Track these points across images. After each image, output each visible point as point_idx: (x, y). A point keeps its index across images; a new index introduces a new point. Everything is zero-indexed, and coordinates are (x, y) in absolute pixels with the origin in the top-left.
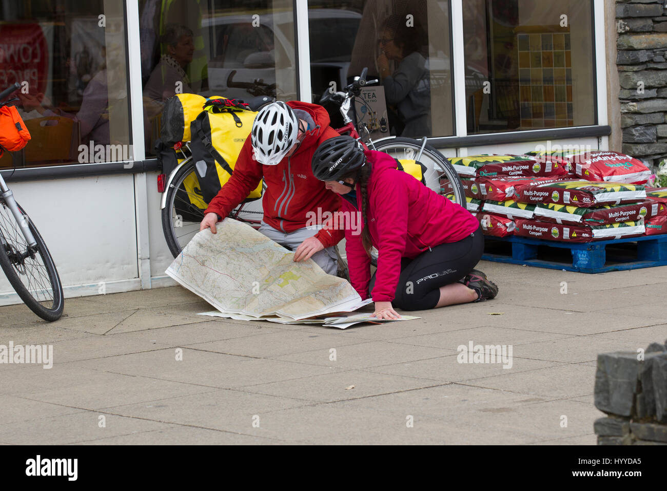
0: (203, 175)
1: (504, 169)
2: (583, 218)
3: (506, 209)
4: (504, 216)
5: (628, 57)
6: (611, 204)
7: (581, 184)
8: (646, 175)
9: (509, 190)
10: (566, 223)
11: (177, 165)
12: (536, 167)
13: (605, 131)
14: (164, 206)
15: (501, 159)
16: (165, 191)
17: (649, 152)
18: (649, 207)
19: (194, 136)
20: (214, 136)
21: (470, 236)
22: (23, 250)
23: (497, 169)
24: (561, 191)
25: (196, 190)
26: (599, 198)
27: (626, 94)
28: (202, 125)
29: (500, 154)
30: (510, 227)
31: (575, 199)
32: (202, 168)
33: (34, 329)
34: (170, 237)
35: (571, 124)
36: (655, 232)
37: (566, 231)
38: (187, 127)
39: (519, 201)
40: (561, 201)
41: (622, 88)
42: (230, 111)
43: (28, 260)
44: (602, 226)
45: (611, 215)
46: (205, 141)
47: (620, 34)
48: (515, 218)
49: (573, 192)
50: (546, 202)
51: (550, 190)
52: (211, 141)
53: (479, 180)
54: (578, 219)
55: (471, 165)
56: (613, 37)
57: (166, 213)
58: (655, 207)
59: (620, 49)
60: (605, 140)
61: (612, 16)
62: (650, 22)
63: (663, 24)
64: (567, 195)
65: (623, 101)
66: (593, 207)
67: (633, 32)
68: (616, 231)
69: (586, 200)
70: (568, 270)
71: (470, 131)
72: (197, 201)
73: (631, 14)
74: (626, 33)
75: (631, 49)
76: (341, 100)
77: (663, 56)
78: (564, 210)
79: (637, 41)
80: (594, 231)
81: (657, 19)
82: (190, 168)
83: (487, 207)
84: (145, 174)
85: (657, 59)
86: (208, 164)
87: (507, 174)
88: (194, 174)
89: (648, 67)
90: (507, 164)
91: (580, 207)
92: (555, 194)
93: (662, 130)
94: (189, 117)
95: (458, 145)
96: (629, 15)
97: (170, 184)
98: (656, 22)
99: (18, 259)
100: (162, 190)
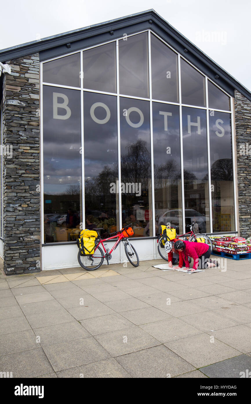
0: (165, 240)
1: (220, 239)
2: (235, 250)
3: (220, 247)
4: (220, 248)
5: (241, 220)
6: (240, 247)
7: (234, 243)
8: (245, 241)
9: (221, 244)
10: (232, 251)
11: (161, 238)
12: (225, 239)
13: (237, 232)
14: (158, 245)
15: (219, 238)
17: (245, 236)
18: (247, 248)
19: (164, 233)
22: (132, 254)
23: (218, 239)
24: (231, 244)
26: (238, 246)
27: (241, 226)
28: (165, 231)
29: (218, 236)
30: (221, 250)
31: (233, 246)
33: (132, 269)
34: (159, 251)
35: (231, 231)
36: (248, 253)
37: (232, 252)
39: (223, 246)
40: (231, 247)
41: (240, 225)
43: (132, 255)
44: (238, 252)
45: (240, 250)
46: (166, 234)
47: (240, 216)
48: (222, 249)
49: (233, 245)
50: (228, 246)
51: (229, 244)
53: (215, 241)
54: (234, 250)
55: (214, 239)
56: (238, 216)
57: (158, 247)
58: (248, 248)
59: (240, 218)
60: (237, 234)
61: (238, 213)
64: (232, 246)
65: (240, 227)
66: (237, 248)
67: (242, 215)
68: (241, 253)
69: (236, 247)
70: (232, 259)
71: (213, 232)
73: (242, 212)
74: (241, 216)
75: (242, 218)
76: (190, 227)
78: (231, 248)
79: (243, 217)
80: (237, 252)
82: (163, 239)
83: (216, 246)
84: (155, 239)
85: (246, 220)
86: (166, 238)
87: (220, 240)
89: (245, 221)
91: (235, 248)
92: (230, 245)
93: (247, 233)
94: (163, 230)
95: (211, 235)
96: (241, 212)
97: (159, 242)
98: (246, 214)
99: (131, 255)
100: (158, 242)
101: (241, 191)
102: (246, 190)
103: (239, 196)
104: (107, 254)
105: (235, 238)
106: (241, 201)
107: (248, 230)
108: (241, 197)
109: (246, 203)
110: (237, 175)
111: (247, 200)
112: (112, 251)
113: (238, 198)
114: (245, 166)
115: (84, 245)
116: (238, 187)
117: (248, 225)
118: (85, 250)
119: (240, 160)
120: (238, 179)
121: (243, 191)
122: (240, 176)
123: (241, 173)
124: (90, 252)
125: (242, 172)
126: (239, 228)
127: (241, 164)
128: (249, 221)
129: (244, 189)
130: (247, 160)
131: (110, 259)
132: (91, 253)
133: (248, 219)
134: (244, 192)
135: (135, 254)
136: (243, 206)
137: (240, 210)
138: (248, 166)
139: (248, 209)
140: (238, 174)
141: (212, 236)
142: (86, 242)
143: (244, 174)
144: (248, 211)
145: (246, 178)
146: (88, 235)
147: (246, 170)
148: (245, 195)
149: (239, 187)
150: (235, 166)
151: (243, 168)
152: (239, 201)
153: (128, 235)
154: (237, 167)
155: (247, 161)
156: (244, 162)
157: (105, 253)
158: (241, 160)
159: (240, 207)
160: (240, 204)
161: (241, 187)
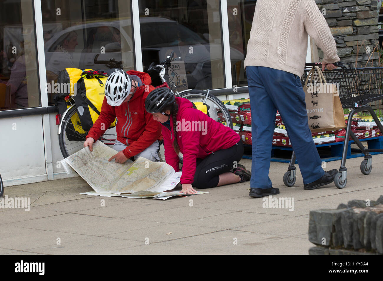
0: (81, 114)
11: (67, 109)
14: (60, 132)
16: (60, 124)
20: (87, 92)
21: (235, 145)
25: (78, 123)
28: (81, 86)
32: (81, 110)
34: (63, 150)
36: (341, 140)
42: (96, 77)
46: (83, 95)
50: (278, 125)
52: (86, 95)
53: (239, 113)
55: (235, 104)
57: (61, 137)
62: (335, 20)
63: (342, 22)
68: (319, 140)
72: (79, 129)
76: (160, 69)
77: (343, 40)
81: (339, 19)
82: (74, 110)
83: (245, 128)
84: (48, 114)
85: (340, 41)
86: (85, 108)
88: (76, 114)
94: (73, 81)
95: (227, 93)
97: (63, 120)
100: (58, 123)
144: (346, 10)
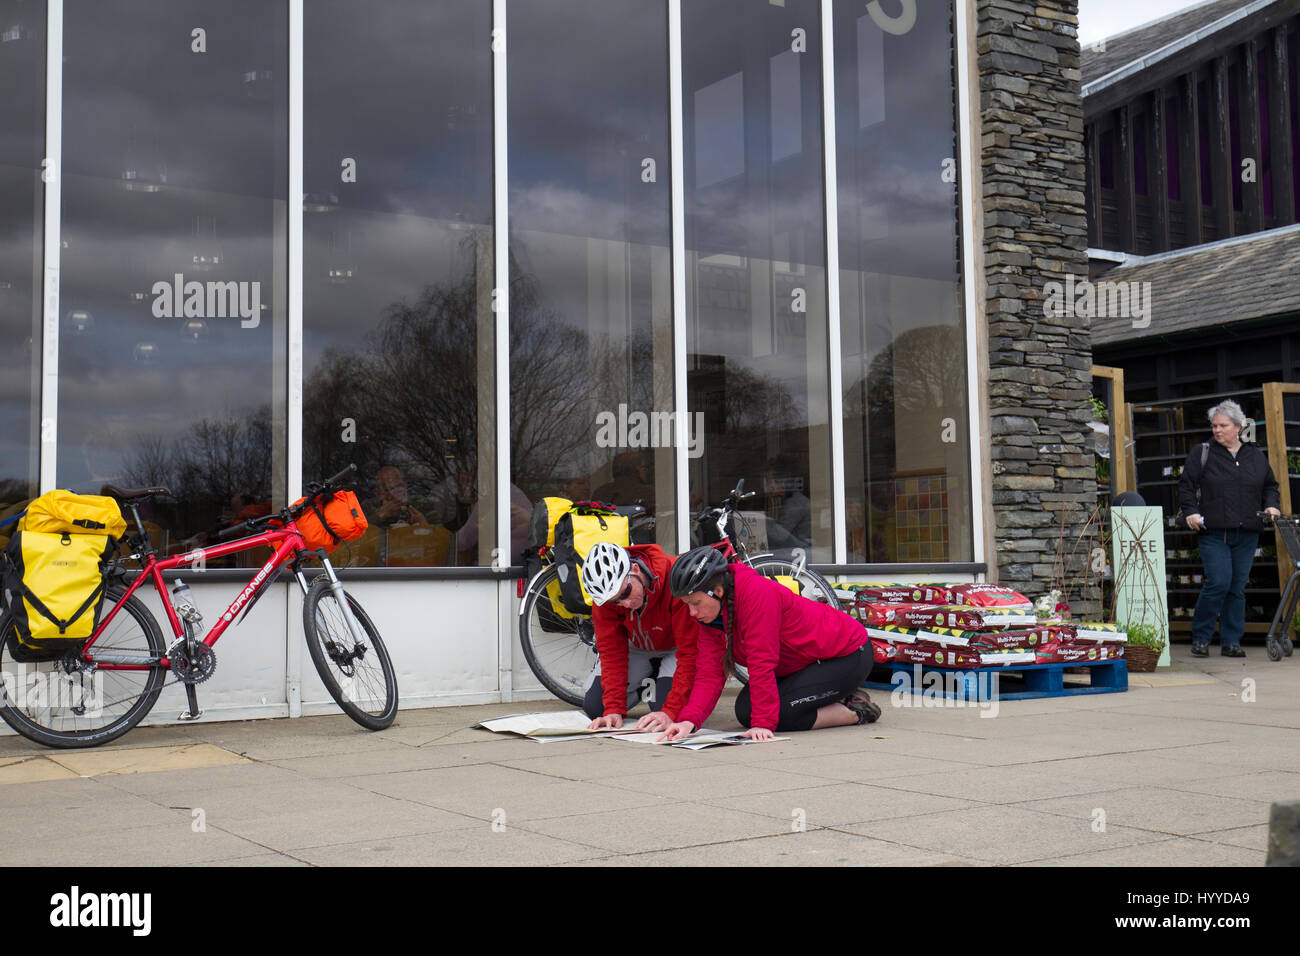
0: (564, 579)
1: (884, 594)
3: (886, 634)
4: (885, 641)
5: (1003, 496)
9: (891, 614)
11: (540, 569)
12: (917, 595)
13: (982, 569)
14: (522, 611)
16: (524, 596)
17: (1026, 589)
18: (1038, 633)
19: (558, 540)
20: (576, 538)
21: (858, 650)
22: (352, 651)
23: (876, 594)
25: (560, 599)
27: (1002, 533)
28: (566, 526)
29: (879, 582)
30: (891, 653)
31: (962, 621)
32: (563, 572)
37: (952, 656)
38: (551, 531)
39: (902, 624)
41: (998, 527)
42: (596, 514)
43: (356, 660)
44: (990, 651)
46: (568, 543)
47: (996, 475)
48: (896, 644)
53: (858, 605)
54: (965, 642)
55: (851, 589)
56: (989, 477)
57: (524, 619)
58: (1045, 634)
59: (996, 489)
60: (981, 575)
61: (988, 458)
65: (999, 539)
66: (982, 631)
67: (1008, 474)
71: (850, 558)
72: (560, 610)
73: (1007, 455)
74: (1002, 475)
75: (1008, 489)
76: (719, 515)
77: (1038, 498)
78: (949, 634)
79: (1014, 482)
82: (553, 574)
84: (509, 581)
85: (1033, 500)
86: (570, 568)
87: (887, 598)
88: (556, 581)
89: (1024, 507)
90: (887, 590)
93: (1037, 569)
94: (553, 520)
95: (837, 572)
96: (1005, 456)
97: (530, 589)
98: (1031, 465)
99: (344, 659)
100: (521, 595)
101: (1002, 336)
102: (1029, 336)
103: (995, 364)
104: (184, 646)
105: (970, 592)
106: (1001, 391)
107: (1044, 558)
108: (1005, 372)
109: (1032, 406)
110: (982, 249)
111: (1035, 388)
112: (222, 627)
113: (985, 378)
114: (1025, 204)
115: (26, 581)
116: (988, 315)
117: (1044, 526)
118: (32, 612)
119: (999, 168)
120: (991, 271)
121: (1016, 339)
122: (997, 258)
123: (1004, 240)
124: (62, 625)
125: (1009, 233)
126: (992, 545)
127: (1005, 188)
128: (1048, 507)
129: (1021, 328)
130: (1039, 170)
131: (207, 677)
132: (73, 632)
133: (1043, 496)
134: (1020, 346)
135: (371, 655)
136: (1013, 422)
137: (1000, 441)
138: (1040, 203)
139: (1039, 439)
140: (989, 243)
141: (843, 580)
142: (43, 557)
143: (1020, 248)
144: (1044, 449)
145: (1029, 271)
146: (54, 520)
147: (1031, 226)
148: (1026, 363)
149: (993, 318)
150: (974, 202)
151: (1016, 211)
152: (996, 391)
153: (333, 535)
154: (984, 205)
155: (1035, 174)
156: (1020, 180)
157: (172, 642)
158: (1007, 170)
159: (999, 429)
160: (998, 411)
161: (1003, 317)
